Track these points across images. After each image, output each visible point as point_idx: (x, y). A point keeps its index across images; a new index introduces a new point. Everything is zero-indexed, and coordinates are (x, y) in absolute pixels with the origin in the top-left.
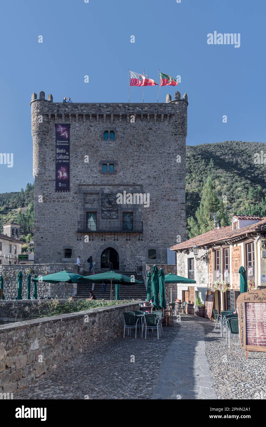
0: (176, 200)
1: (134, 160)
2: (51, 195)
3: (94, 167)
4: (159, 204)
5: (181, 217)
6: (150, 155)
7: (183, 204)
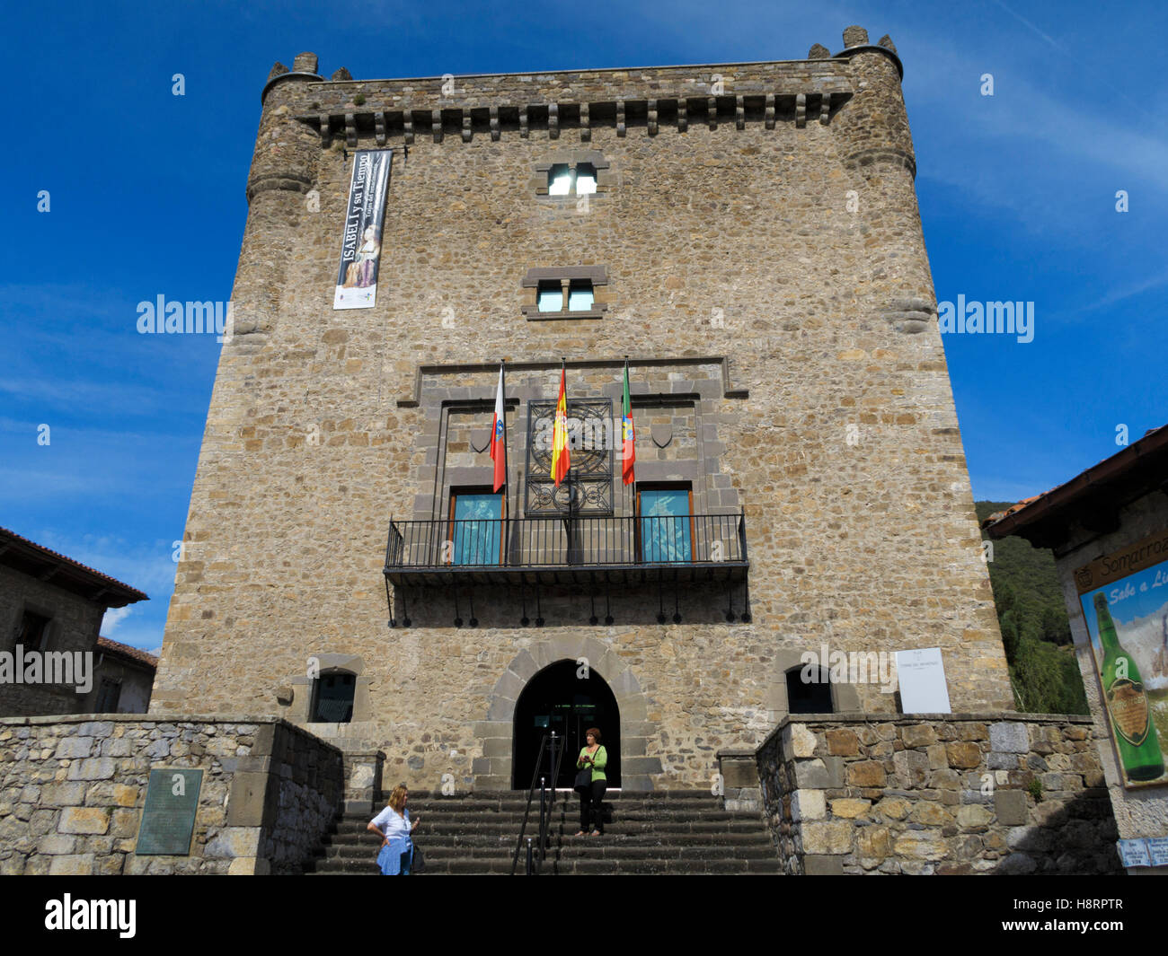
0: (908, 420)
1: (685, 261)
2: (285, 415)
3: (498, 294)
4: (821, 440)
5: (948, 495)
6: (757, 240)
7: (947, 436)
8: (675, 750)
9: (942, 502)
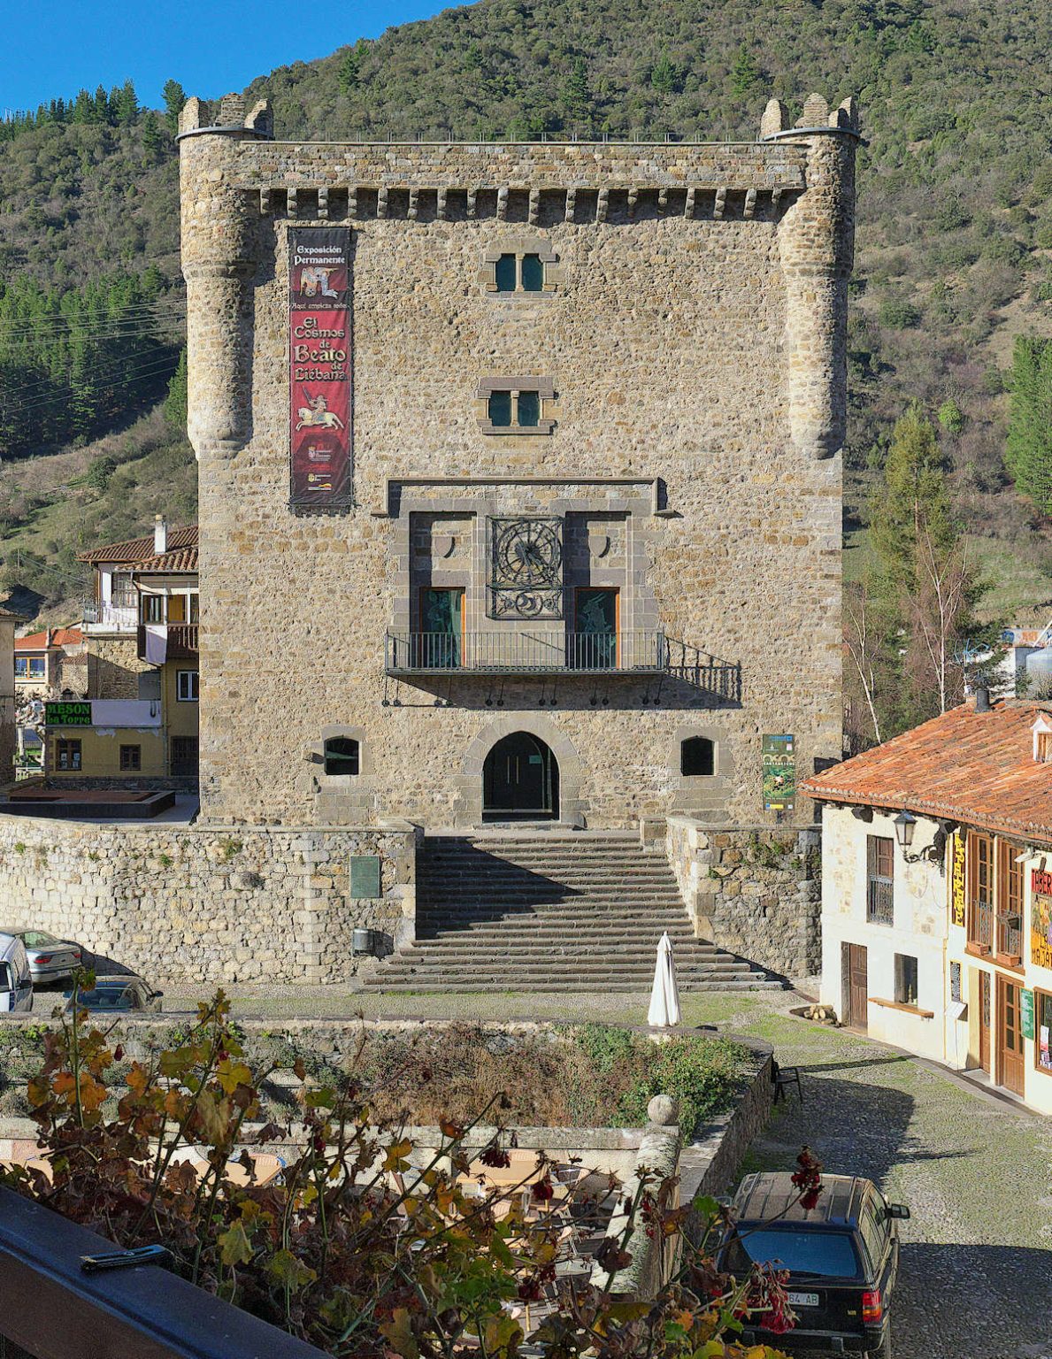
0: (803, 541)
1: (625, 375)
2: (270, 521)
3: (454, 405)
4: (729, 557)
5: (824, 608)
7: (831, 557)
8: (600, 795)
9: (819, 613)
